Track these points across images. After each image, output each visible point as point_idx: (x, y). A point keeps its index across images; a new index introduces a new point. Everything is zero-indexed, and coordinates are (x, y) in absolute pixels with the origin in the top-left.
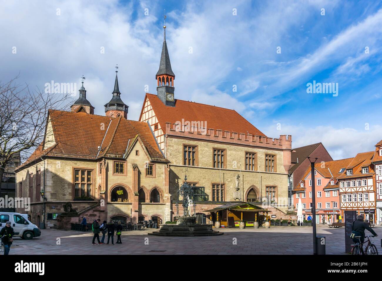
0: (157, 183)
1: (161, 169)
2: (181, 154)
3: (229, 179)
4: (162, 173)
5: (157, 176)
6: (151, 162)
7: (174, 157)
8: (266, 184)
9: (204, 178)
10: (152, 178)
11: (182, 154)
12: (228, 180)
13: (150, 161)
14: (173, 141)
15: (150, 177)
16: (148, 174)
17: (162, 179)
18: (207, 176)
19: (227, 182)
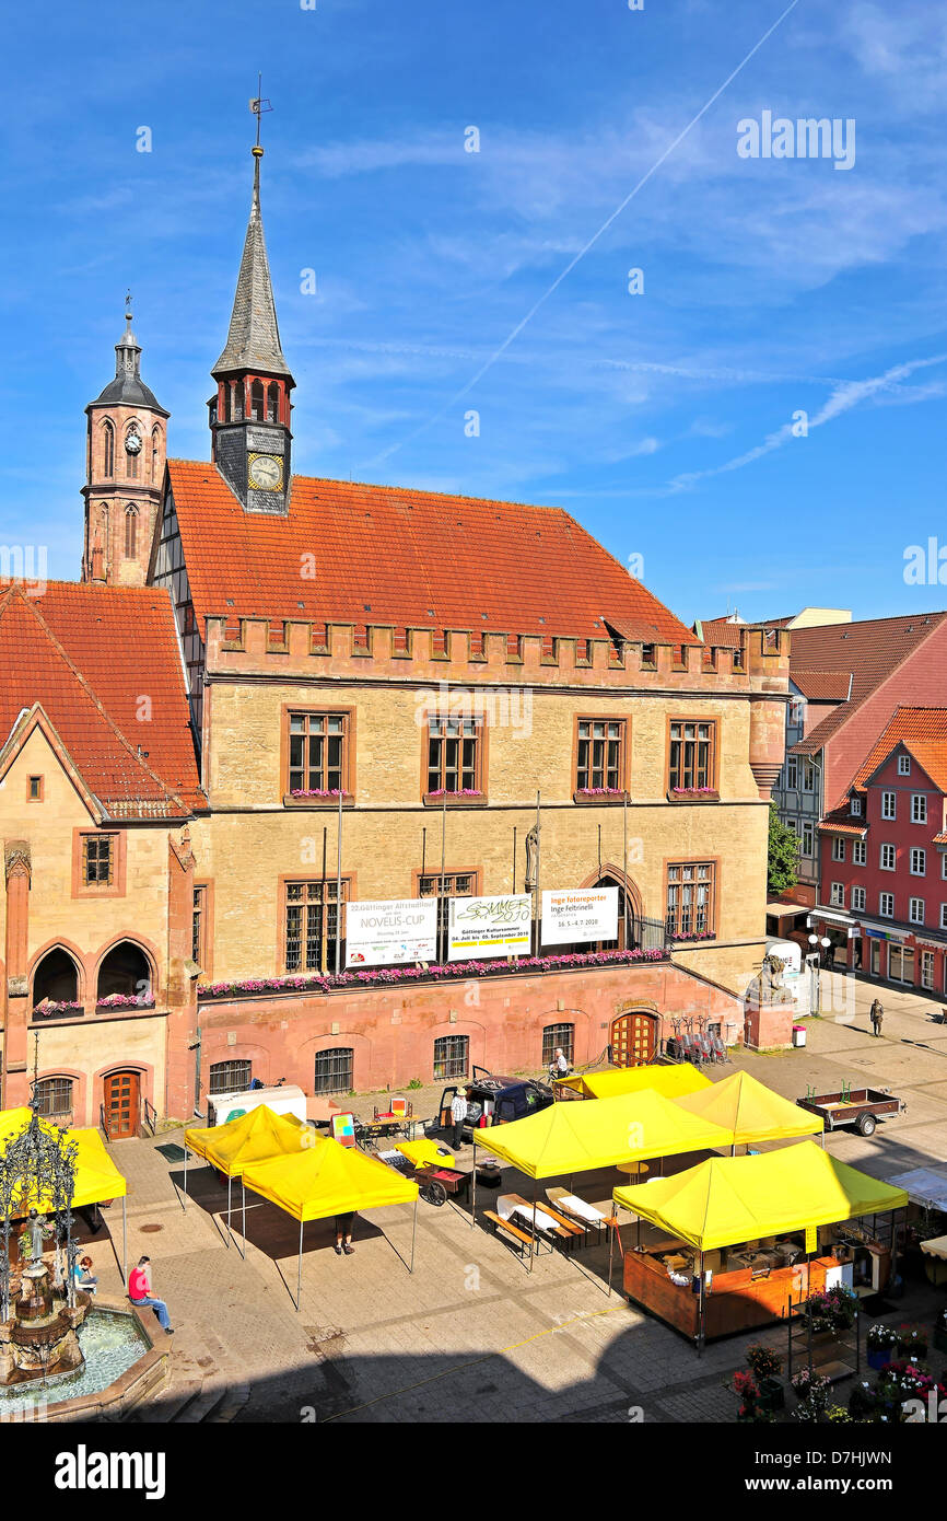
0: (128, 919)
1: (153, 853)
2: (271, 755)
3: (497, 848)
4: (158, 872)
5: (129, 889)
6: (98, 826)
7: (239, 770)
8: (666, 854)
9: (378, 856)
10: (107, 900)
11: (278, 756)
12: (494, 854)
13: (99, 822)
14: (236, 696)
15: (93, 896)
16: (92, 876)
17: (155, 896)
18: (394, 841)
19: (487, 864)
